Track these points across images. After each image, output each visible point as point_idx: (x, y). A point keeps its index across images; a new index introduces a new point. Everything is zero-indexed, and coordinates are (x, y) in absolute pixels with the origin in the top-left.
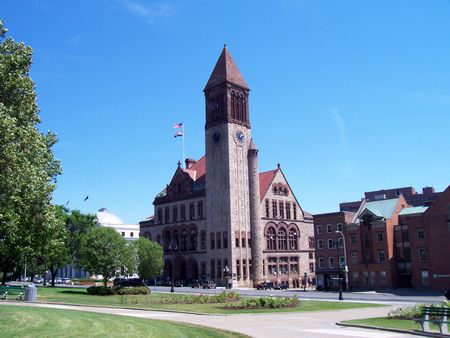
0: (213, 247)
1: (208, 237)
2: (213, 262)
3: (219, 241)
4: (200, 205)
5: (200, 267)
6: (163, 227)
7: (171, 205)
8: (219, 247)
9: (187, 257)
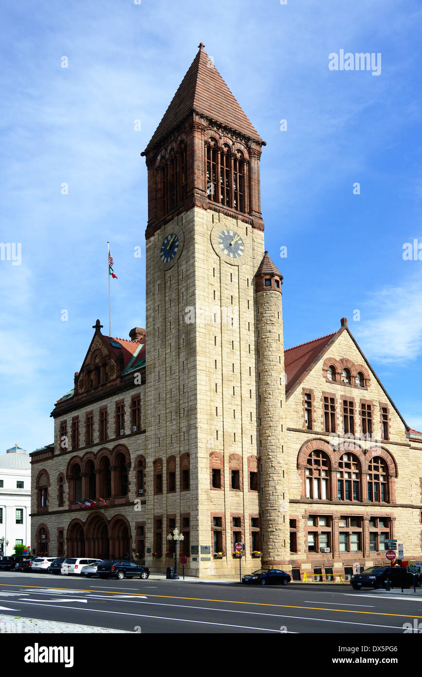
0: (158, 490)
1: (150, 470)
2: (158, 522)
3: (172, 475)
4: (136, 402)
5: (134, 533)
6: (68, 457)
7: (81, 413)
8: (172, 489)
9: (110, 514)
